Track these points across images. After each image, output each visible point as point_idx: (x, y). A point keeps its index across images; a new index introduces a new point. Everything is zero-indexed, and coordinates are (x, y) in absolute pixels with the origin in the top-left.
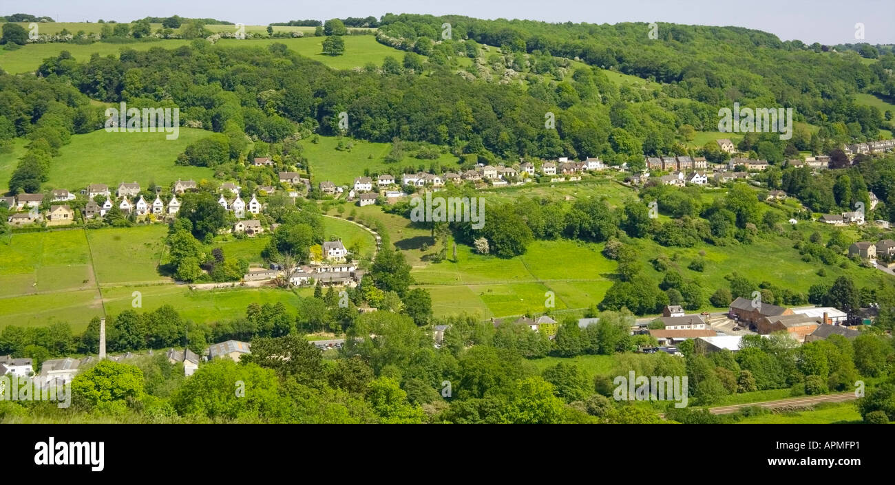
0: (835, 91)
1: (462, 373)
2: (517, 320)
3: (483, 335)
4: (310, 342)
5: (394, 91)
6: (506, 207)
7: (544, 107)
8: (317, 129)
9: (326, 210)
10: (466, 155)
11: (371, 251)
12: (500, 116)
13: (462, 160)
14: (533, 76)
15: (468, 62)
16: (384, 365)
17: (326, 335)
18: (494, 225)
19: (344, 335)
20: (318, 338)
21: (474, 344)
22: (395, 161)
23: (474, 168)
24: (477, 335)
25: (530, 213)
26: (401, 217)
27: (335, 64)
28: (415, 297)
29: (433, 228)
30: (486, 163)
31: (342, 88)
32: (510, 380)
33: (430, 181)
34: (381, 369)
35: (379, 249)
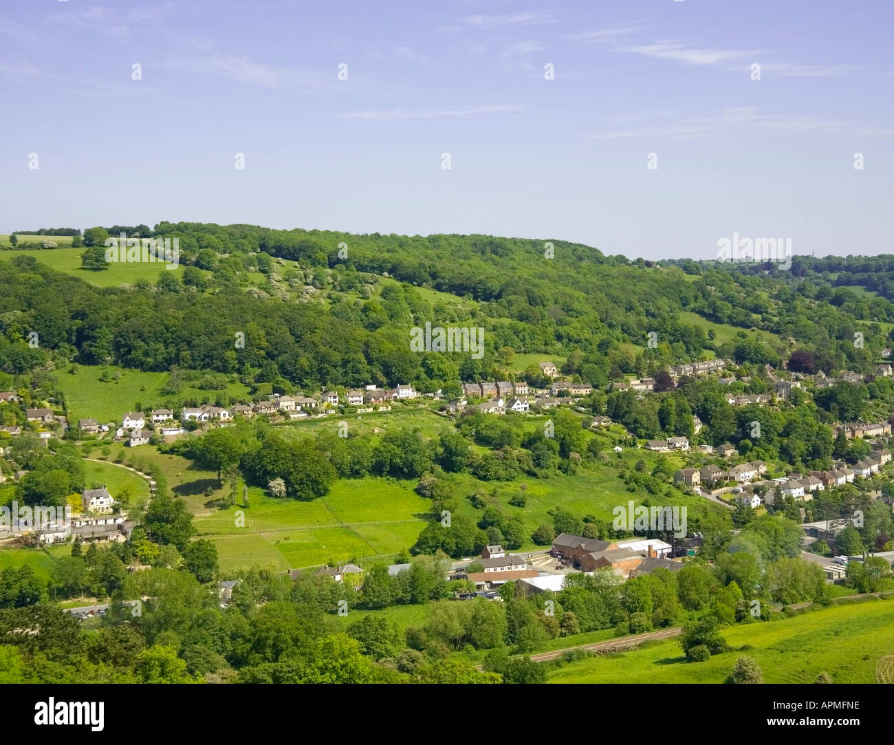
0: (659, 309)
1: (253, 634)
2: (318, 570)
3: (278, 589)
4: (65, 611)
5: (171, 311)
6: (306, 443)
7: (349, 328)
8: (75, 357)
9: (88, 453)
10: (259, 384)
11: (143, 498)
12: (298, 339)
13: (255, 390)
14: (336, 294)
15: (261, 278)
16: (159, 631)
17: (86, 600)
18: (292, 463)
19: (109, 599)
20: (76, 605)
21: (268, 600)
22: (174, 393)
23: (268, 399)
24: (271, 590)
25: (334, 448)
26: (181, 457)
27: (98, 281)
28: (197, 550)
29: (220, 469)
30: (282, 393)
31: (107, 309)
32: (310, 639)
33: (216, 415)
34: (155, 635)
35: (154, 495)
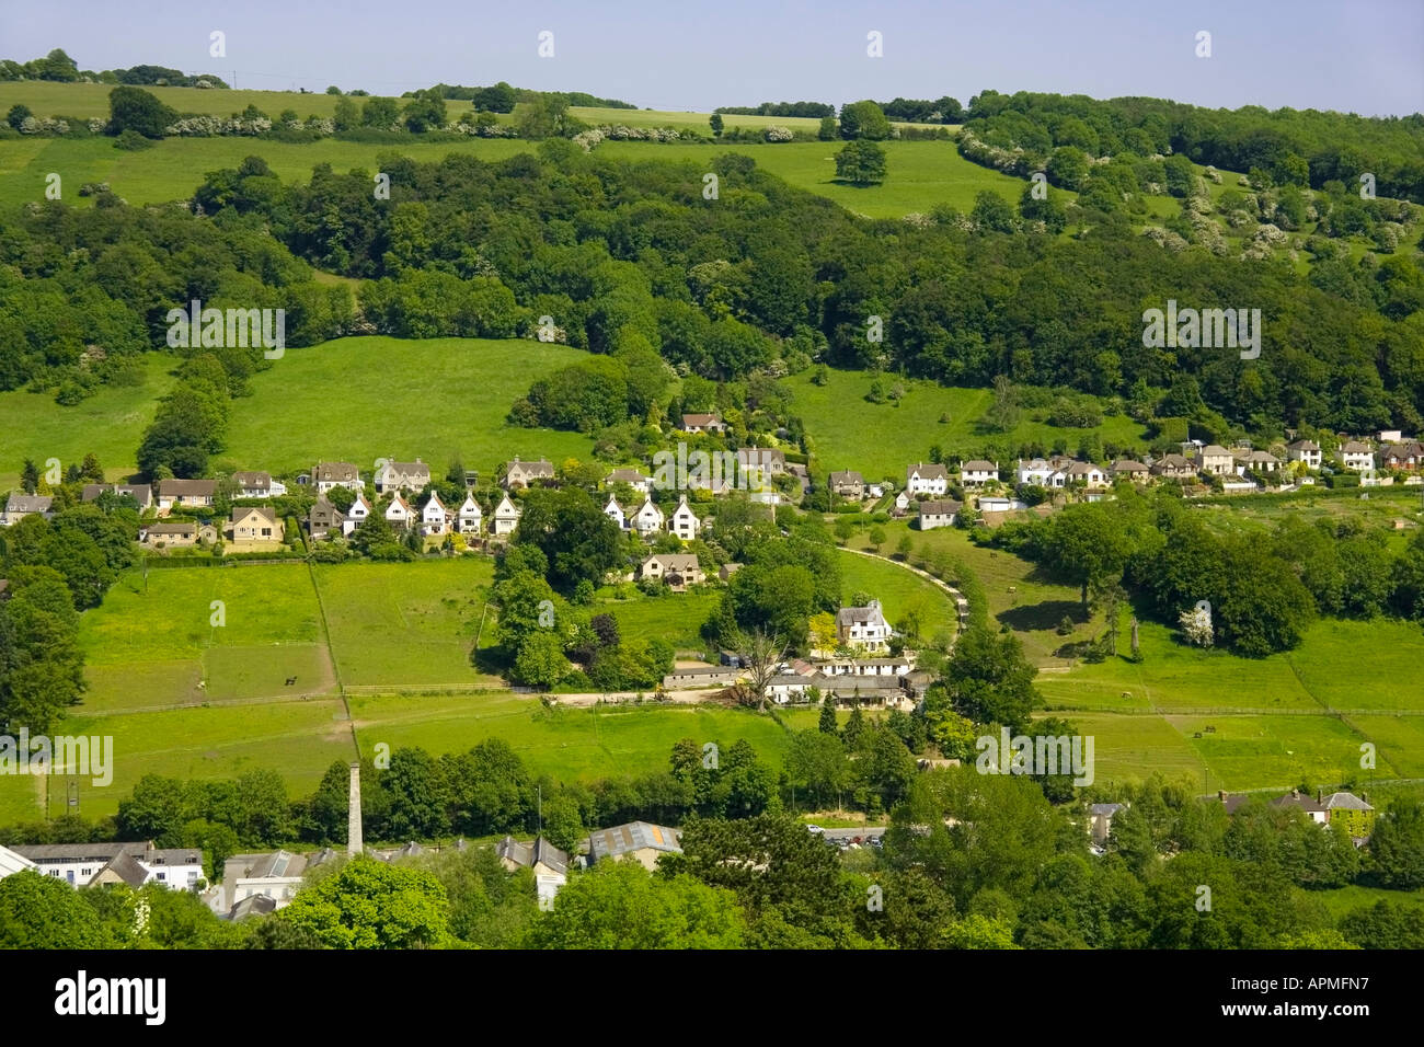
1: (1154, 913)
2: (1279, 798)
3: (1200, 828)
4: (813, 832)
5: (998, 270)
6: (1254, 540)
7: (1348, 314)
8: (823, 353)
9: (845, 537)
10: (1163, 420)
11: (945, 631)
13: (1154, 432)
14: (1324, 242)
15: (1171, 206)
16: (977, 888)
17: (847, 816)
18: (1225, 580)
19: (886, 817)
20: (828, 823)
21: (1180, 849)
22: (1000, 430)
23: (1179, 451)
24: (1187, 828)
25: (1310, 554)
26: (1013, 556)
27: (865, 206)
29: (1086, 584)
30: (1209, 439)
31: (881, 262)
32: (1265, 936)
33: (1080, 477)
34: (971, 894)
35: (964, 626)
